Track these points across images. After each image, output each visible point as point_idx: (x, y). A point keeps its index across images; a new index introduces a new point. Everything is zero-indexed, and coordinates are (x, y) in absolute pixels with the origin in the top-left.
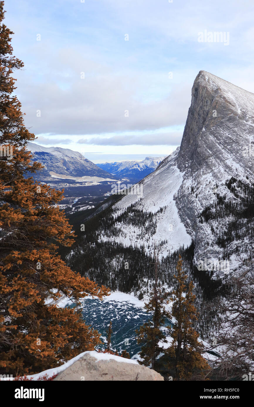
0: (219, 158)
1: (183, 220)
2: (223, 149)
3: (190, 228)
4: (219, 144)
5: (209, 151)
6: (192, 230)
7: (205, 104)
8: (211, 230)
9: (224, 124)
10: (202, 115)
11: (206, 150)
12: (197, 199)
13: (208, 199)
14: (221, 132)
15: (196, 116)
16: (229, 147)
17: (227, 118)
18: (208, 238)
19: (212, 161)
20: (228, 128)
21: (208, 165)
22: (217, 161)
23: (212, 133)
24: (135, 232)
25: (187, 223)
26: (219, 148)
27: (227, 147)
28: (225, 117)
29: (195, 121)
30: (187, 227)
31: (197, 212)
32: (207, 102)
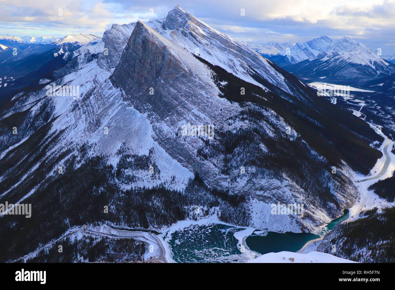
0: (186, 108)
1: (175, 158)
2: (186, 100)
3: (185, 163)
4: (181, 96)
5: (175, 101)
6: (187, 164)
7: (157, 58)
8: (214, 165)
9: (180, 79)
10: (155, 67)
11: (172, 100)
12: (186, 142)
13: (196, 143)
14: (179, 86)
15: (147, 66)
16: (190, 99)
17: (181, 75)
18: (213, 171)
19: (181, 110)
20: (183, 83)
21: (179, 113)
22: (184, 110)
23: (171, 86)
24: (147, 175)
25: (180, 159)
26: (182, 99)
27: (189, 99)
28: (179, 73)
29: (145, 70)
30: (181, 163)
31: (191, 152)
32: (158, 57)
